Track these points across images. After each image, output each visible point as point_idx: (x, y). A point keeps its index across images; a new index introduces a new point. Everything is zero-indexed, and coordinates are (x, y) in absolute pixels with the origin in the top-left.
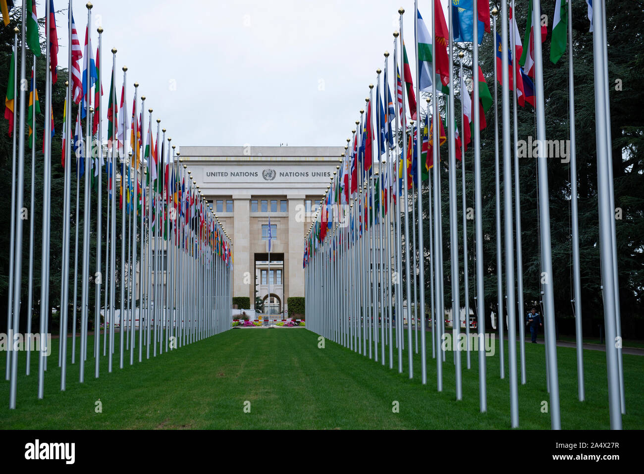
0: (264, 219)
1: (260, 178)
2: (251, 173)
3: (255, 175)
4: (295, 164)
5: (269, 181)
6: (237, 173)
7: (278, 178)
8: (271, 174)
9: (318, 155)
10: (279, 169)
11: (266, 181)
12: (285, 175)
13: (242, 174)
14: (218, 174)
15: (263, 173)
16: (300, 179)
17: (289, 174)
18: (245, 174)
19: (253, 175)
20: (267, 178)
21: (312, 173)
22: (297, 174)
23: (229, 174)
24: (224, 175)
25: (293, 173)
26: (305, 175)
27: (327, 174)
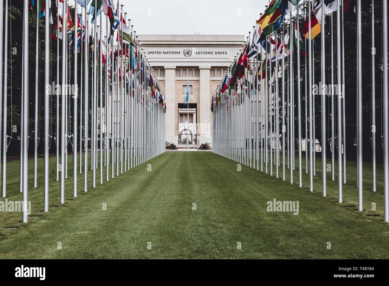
0: (184, 82)
1: (182, 55)
3: (178, 53)
4: (204, 46)
5: (188, 57)
6: (167, 52)
7: (193, 55)
8: (189, 52)
10: (194, 50)
11: (186, 57)
13: (170, 53)
14: (155, 52)
15: (184, 52)
16: (207, 56)
17: (200, 53)
21: (215, 52)
22: (206, 53)
23: (162, 53)
24: (159, 53)
25: (203, 52)
26: (211, 53)
27: (224, 52)
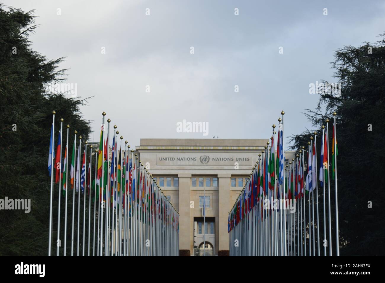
0: (201, 192)
1: (198, 162)
2: (191, 158)
3: (194, 159)
4: (223, 151)
5: (205, 164)
6: (182, 158)
7: (211, 162)
8: (206, 159)
9: (240, 145)
10: (212, 155)
11: (203, 164)
12: (216, 160)
13: (185, 159)
14: (168, 159)
15: (200, 158)
16: (227, 162)
17: (219, 159)
18: (187, 159)
21: (236, 158)
23: (176, 159)
24: (172, 160)
25: (222, 158)
26: (231, 160)
27: (247, 159)
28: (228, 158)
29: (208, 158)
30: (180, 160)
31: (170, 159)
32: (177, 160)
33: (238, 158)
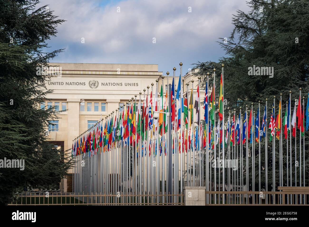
0: (89, 117)
1: (87, 87)
2: (80, 83)
3: (83, 84)
4: (113, 77)
5: (94, 89)
6: (71, 83)
7: (100, 87)
8: (95, 84)
9: (129, 70)
10: (100, 80)
11: (92, 89)
12: (105, 84)
13: (74, 83)
14: (56, 83)
15: (89, 83)
16: (116, 87)
17: (108, 84)
18: (76, 84)
19: (82, 85)
20: (93, 86)
21: (125, 83)
22: (114, 84)
23: (65, 83)
24: (61, 84)
25: (111, 83)
26: (120, 85)
27: (136, 84)
28: (117, 83)
29: (97, 83)
30: (69, 84)
31: (59, 84)
32: (66, 85)
33: (127, 83)
